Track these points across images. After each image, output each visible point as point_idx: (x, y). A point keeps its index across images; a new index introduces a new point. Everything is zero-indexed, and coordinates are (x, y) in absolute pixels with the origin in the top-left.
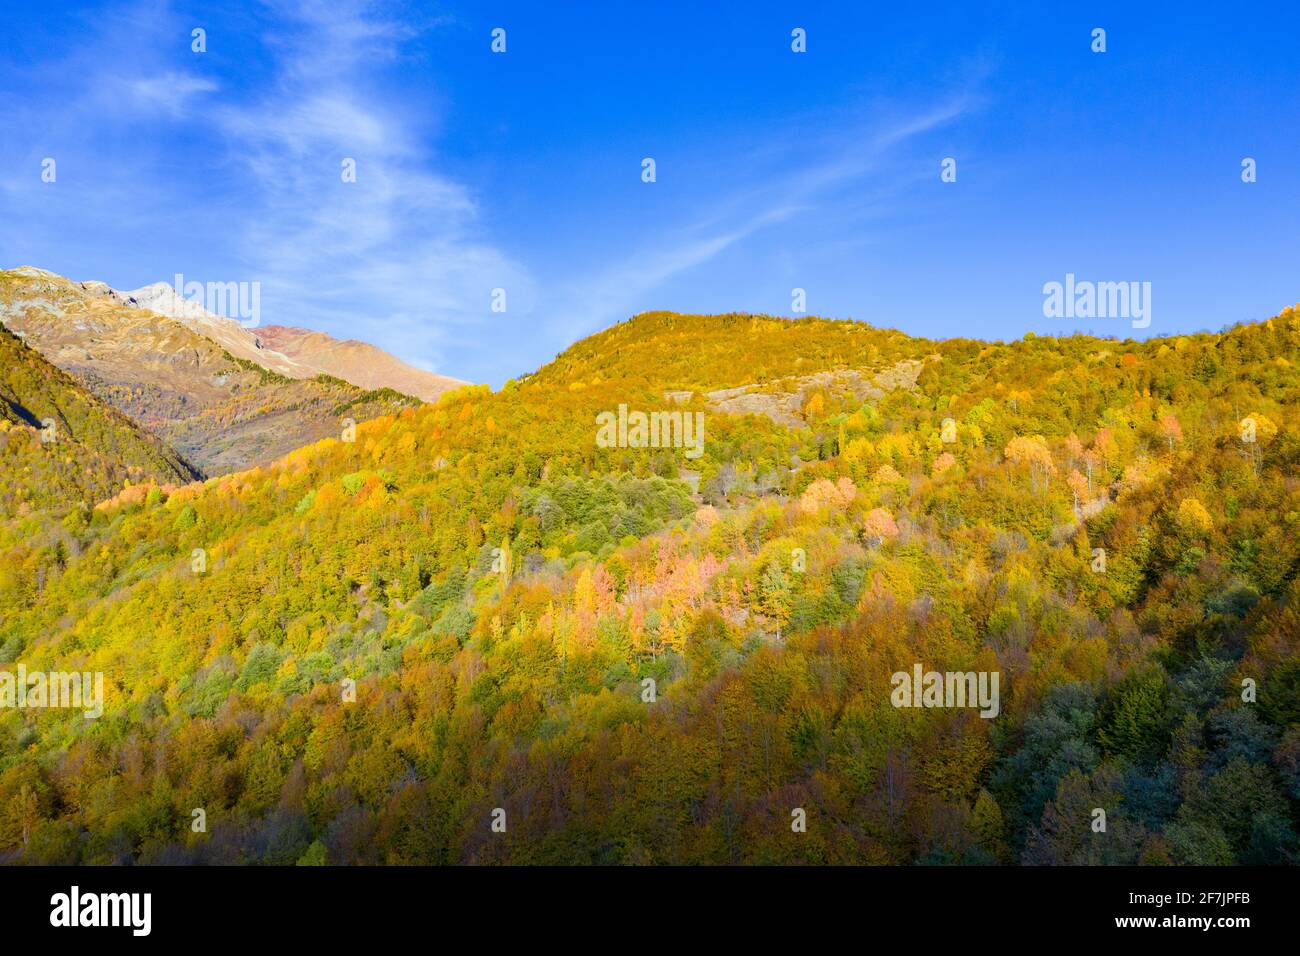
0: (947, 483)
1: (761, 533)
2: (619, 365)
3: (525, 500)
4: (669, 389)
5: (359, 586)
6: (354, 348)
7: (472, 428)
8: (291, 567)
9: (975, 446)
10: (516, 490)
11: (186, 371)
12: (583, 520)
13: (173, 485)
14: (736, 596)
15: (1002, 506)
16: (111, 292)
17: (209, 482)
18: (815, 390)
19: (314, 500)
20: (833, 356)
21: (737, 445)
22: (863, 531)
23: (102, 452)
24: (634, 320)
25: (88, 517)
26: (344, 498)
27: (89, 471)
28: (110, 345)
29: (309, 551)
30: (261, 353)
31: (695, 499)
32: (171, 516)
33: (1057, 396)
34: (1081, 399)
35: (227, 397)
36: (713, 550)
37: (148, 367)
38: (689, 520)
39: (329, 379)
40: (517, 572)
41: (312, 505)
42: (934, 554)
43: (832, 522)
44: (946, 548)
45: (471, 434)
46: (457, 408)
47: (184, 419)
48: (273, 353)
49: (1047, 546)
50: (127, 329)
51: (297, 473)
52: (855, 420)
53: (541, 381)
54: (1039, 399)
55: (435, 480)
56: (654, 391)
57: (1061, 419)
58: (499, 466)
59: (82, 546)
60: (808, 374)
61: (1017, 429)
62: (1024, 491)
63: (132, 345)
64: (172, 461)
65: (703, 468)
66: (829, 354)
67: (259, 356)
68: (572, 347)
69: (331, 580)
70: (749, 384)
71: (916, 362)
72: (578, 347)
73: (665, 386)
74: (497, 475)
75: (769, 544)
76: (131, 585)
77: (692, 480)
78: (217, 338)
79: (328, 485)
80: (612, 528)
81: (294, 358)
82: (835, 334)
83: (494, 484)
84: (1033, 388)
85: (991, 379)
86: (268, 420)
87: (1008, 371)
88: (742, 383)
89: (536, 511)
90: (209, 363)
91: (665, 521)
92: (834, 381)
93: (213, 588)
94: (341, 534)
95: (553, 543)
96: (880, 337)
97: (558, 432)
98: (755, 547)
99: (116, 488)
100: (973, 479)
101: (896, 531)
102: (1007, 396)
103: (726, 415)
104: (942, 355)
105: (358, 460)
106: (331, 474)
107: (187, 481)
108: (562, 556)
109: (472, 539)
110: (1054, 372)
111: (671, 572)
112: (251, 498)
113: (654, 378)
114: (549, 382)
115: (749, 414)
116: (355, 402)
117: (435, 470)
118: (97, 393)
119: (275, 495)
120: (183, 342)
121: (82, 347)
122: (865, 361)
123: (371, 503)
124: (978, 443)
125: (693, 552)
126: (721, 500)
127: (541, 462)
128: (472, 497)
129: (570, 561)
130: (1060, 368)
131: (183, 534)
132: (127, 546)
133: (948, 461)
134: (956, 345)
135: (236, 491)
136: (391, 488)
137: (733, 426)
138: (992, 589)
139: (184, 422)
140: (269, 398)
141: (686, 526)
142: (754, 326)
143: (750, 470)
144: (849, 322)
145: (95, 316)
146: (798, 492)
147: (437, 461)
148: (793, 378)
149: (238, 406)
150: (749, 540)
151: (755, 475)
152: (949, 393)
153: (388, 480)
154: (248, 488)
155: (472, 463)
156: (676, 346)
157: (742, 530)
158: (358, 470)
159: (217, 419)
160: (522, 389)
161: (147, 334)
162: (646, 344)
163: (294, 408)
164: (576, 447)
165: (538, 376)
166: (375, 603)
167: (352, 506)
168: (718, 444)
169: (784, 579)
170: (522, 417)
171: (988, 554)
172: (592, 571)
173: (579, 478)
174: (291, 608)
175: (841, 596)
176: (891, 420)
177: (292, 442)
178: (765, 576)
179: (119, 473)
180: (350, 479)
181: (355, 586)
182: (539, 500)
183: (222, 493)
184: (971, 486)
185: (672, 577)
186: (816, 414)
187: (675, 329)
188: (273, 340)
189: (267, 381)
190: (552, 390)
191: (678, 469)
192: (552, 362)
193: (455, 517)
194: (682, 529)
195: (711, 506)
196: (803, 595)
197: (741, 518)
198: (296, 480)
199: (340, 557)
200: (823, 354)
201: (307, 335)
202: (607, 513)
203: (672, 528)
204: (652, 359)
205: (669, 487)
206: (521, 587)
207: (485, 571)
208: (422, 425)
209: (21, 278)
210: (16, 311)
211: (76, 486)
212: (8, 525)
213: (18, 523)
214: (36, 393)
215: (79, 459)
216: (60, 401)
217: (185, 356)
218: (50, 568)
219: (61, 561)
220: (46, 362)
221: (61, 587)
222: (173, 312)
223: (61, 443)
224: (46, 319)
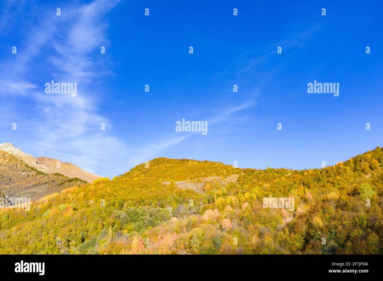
0: (246, 211)
1: (190, 226)
2: (150, 173)
3: (118, 214)
6: (68, 165)
8: (39, 235)
9: (254, 200)
10: (115, 211)
11: (12, 170)
12: (136, 221)
14: (182, 246)
15: (262, 219)
18: (207, 182)
19: (49, 212)
21: (184, 199)
22: (222, 226)
24: (154, 160)
26: (59, 212)
29: (45, 230)
30: (38, 165)
31: (170, 215)
32: (1, 217)
33: (277, 186)
34: (284, 187)
35: (25, 178)
36: (176, 231)
38: (169, 222)
39: (59, 174)
40: (113, 238)
41: (48, 215)
42: (243, 234)
43: (212, 223)
44: (246, 232)
45: (102, 192)
46: (98, 185)
47: (9, 185)
48: (42, 165)
49: (276, 231)
51: (44, 204)
52: (219, 192)
53: (125, 177)
54: (272, 187)
55: (89, 207)
56: (159, 181)
57: (278, 193)
58: (110, 203)
60: (205, 178)
61: (266, 195)
62: (269, 214)
65: (173, 205)
66: (212, 172)
67: (38, 167)
68: (135, 167)
69: (52, 239)
70: (188, 180)
71: (237, 175)
72: (137, 167)
73: (163, 180)
74: (109, 206)
75: (193, 230)
77: (170, 209)
78: (24, 160)
79: (54, 208)
80: (144, 224)
81: (48, 167)
82: (214, 166)
83: (108, 209)
84: (270, 183)
85: (258, 180)
86: (37, 186)
87: (263, 178)
88: (186, 179)
89: (121, 218)
90: (20, 168)
91: (161, 222)
92: (213, 180)
93: (11, 242)
94: (57, 224)
95: (125, 228)
96: (226, 167)
97: (129, 193)
98: (189, 230)
100: (254, 210)
101: (231, 226)
102: (263, 185)
103: (181, 189)
104: (244, 173)
105: (65, 200)
106: (56, 204)
108: (128, 233)
109: (100, 226)
110: (276, 179)
111: (162, 238)
112: (28, 212)
113: (159, 177)
114: (128, 178)
115: (188, 189)
116: (66, 182)
117: (90, 204)
119: (37, 211)
120: (13, 161)
122: (222, 174)
123: (68, 214)
124: (255, 200)
125: (169, 232)
126: (179, 216)
127: (123, 202)
128: (101, 213)
129: (130, 234)
130: (278, 178)
131: (3, 223)
133: (246, 205)
134: (248, 170)
135: (23, 209)
136: (75, 209)
137: (183, 192)
138: (260, 245)
140: (38, 180)
141: (168, 224)
142: (190, 163)
143: (188, 206)
144: (218, 163)
146: (202, 214)
147: (90, 201)
148: (201, 178)
149: (28, 182)
150: (187, 228)
151: (189, 208)
152: (246, 184)
153: (74, 207)
155: (102, 202)
156: (167, 168)
157: (185, 225)
158: (65, 203)
159: (20, 186)
160: (119, 179)
161: (1, 158)
162: (158, 167)
163: (46, 183)
164: (135, 198)
165: (125, 175)
166: (66, 248)
167: (61, 215)
168: (178, 198)
169: (198, 241)
170: (118, 188)
171: (259, 234)
172: (137, 238)
173: (135, 208)
174: (37, 249)
175: (215, 247)
176: (230, 192)
177: (44, 194)
178: (192, 240)
180: (62, 206)
182: (122, 214)
183: (19, 210)
184: (253, 212)
185: (163, 240)
186: (208, 190)
187: (167, 163)
188: (42, 161)
189: (39, 174)
190: (128, 180)
191: (166, 205)
192: (129, 171)
193: (95, 219)
194: (166, 224)
195: (175, 217)
196: (203, 246)
197: (185, 221)
198: (44, 206)
199: (56, 232)
200: (210, 172)
201: (53, 160)
202: (143, 219)
203: (163, 224)
204: (159, 171)
205: (163, 211)
206: (114, 243)
207: (103, 237)
208: (87, 190)
217: (13, 165)
222: (11, 151)
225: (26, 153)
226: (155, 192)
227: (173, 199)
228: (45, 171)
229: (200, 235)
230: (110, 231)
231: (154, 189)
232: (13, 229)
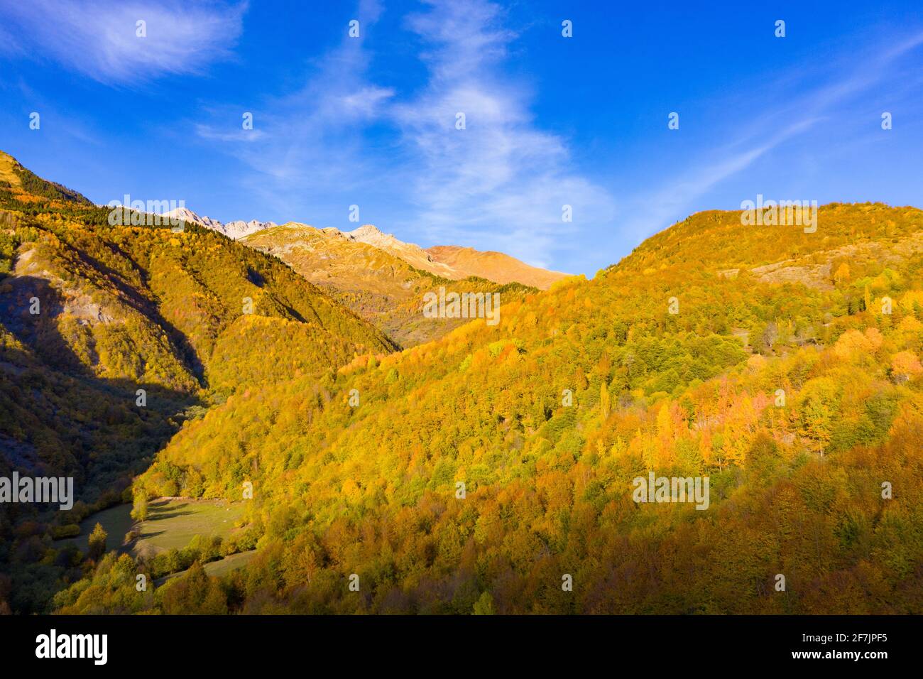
1: (799, 376)
2: (681, 253)
3: (616, 356)
4: (720, 268)
5: (504, 419)
6: (491, 257)
7: (575, 306)
8: (459, 406)
10: (608, 349)
11: (386, 280)
12: (660, 369)
13: (383, 355)
14: (785, 423)
16: (339, 234)
17: (405, 352)
18: (841, 260)
19: (470, 360)
20: (855, 232)
21: (778, 307)
22: (891, 370)
23: (340, 336)
24: (689, 220)
25: (334, 377)
26: (491, 359)
27: (333, 348)
28: (341, 268)
29: (470, 395)
30: (432, 265)
31: (746, 350)
32: (383, 375)
35: (412, 295)
36: (763, 388)
37: (363, 279)
38: (742, 366)
39: (476, 279)
40: (613, 408)
41: (470, 365)
43: (863, 364)
45: (575, 310)
46: (564, 293)
47: (387, 311)
48: (440, 264)
50: (350, 256)
51: (459, 343)
52: (879, 282)
53: (623, 269)
55: (551, 344)
56: (708, 271)
58: (596, 332)
59: (332, 395)
60: (835, 249)
63: (353, 266)
64: (381, 339)
65: (751, 326)
66: (852, 231)
67: (430, 267)
68: (644, 243)
69: (485, 415)
70: (785, 259)
72: (648, 243)
73: (716, 266)
74: (595, 338)
75: (810, 382)
76: (362, 420)
77: (743, 336)
78: (404, 257)
79: (479, 351)
80: (682, 374)
81: (452, 267)
82: (857, 215)
83: (592, 347)
88: (779, 259)
89: (624, 363)
90: (400, 274)
91: (723, 368)
92: (858, 252)
93: (411, 421)
94: (490, 384)
95: (638, 386)
96: (897, 213)
97: (637, 305)
98: (798, 384)
99: (349, 358)
103: (768, 285)
105: (498, 333)
106: (481, 343)
107: (391, 352)
108: (645, 395)
109: (580, 384)
111: (731, 406)
112: (431, 361)
113: (707, 261)
114: (628, 270)
115: (786, 283)
117: (551, 337)
118: (335, 298)
119: (446, 359)
120: (384, 261)
121: (325, 270)
122: (884, 234)
123: (508, 362)
125: (746, 390)
126: (767, 350)
127: (625, 328)
128: (578, 355)
129: (651, 398)
131: (390, 386)
135: (421, 357)
136: (521, 351)
137: (774, 293)
139: (387, 314)
141: (740, 371)
143: (790, 326)
144: (868, 204)
145: (331, 249)
146: (832, 342)
147: (552, 330)
148: (822, 252)
149: (420, 301)
150: (792, 380)
151: (794, 329)
153: (519, 345)
154: (429, 355)
155: (576, 331)
156: (723, 235)
157: (787, 372)
158: (499, 340)
159: (407, 309)
160: (609, 275)
161: (362, 258)
162: (700, 237)
164: (652, 316)
165: (620, 266)
166: (515, 431)
167: (496, 364)
168: (762, 307)
169: (825, 410)
170: (610, 296)
172: (669, 406)
173: (655, 338)
174: (460, 434)
175: (875, 422)
176: (911, 279)
178: (807, 407)
179: (351, 349)
180: (495, 346)
181: (501, 419)
182: (626, 355)
183: (413, 359)
185: (731, 410)
186: (844, 279)
187: (722, 223)
188: (439, 255)
189: (437, 283)
190: (630, 275)
191: (732, 328)
192: (629, 255)
193: (567, 369)
194: (737, 373)
195: (759, 355)
196: (841, 422)
197: (785, 363)
198: (459, 348)
199: (490, 399)
200: (847, 231)
201: (460, 250)
202: (678, 363)
203: (729, 373)
204: (706, 246)
205: (725, 342)
206: (617, 418)
207: (590, 407)
208: (540, 306)
209: (288, 229)
210: (287, 250)
211: (327, 358)
212: (290, 384)
213: (295, 382)
214: (301, 300)
215: (327, 341)
216: (314, 305)
217: (385, 271)
218: (315, 410)
219: (320, 405)
220: (305, 281)
221: (321, 422)
222: (376, 243)
223: (317, 331)
224: (304, 254)
225: (406, 242)
226: (701, 298)
227: (749, 312)
228: (449, 275)
229: (831, 395)
230: (604, 393)
231: (695, 291)
232: (410, 397)
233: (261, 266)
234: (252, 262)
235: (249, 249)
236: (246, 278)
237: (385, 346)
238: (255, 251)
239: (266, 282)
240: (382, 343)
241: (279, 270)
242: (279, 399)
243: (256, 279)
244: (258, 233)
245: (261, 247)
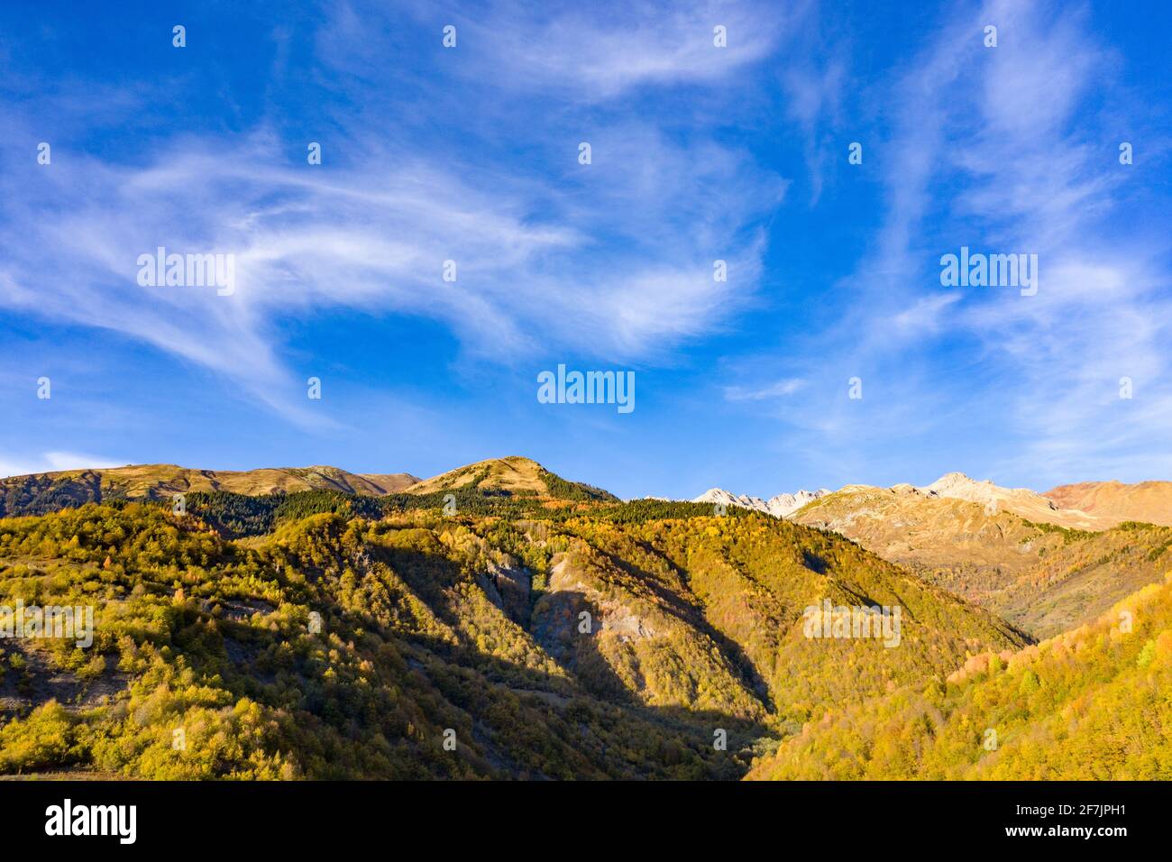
6: (1151, 489)
8: (1149, 724)
11: (994, 544)
13: (1009, 652)
16: (914, 490)
17: (1043, 645)
19: (1154, 650)
23: (941, 629)
25: (943, 688)
27: (934, 647)
28: (923, 534)
29: (1164, 706)
30: (1057, 514)
32: (1015, 682)
35: (1037, 561)
37: (960, 547)
39: (1133, 525)
41: (1154, 657)
47: (1003, 589)
48: (1069, 512)
50: (935, 518)
59: (945, 715)
63: (942, 531)
64: (1002, 629)
67: (1055, 517)
76: (995, 751)
78: (1013, 509)
79: (1165, 633)
81: (1091, 512)
86: (1083, 576)
90: (1012, 532)
93: (1073, 750)
99: (960, 660)
106: (1166, 622)
107: (1021, 647)
112: (1088, 656)
116: (1169, 543)
118: (924, 578)
119: (1112, 650)
120: (985, 519)
121: (903, 541)
131: (1030, 698)
132: (983, 713)
135: (1070, 651)
139: (1004, 591)
140: (1077, 555)
145: (907, 513)
149: (1050, 568)
154: (1081, 645)
159: (1033, 584)
161: (951, 519)
163: (1106, 560)
174: (1163, 769)
177: (1113, 594)
179: (960, 646)
183: (1057, 655)
188: (1066, 499)
189: (1071, 539)
198: (1129, 632)
201: (1098, 487)
209: (846, 495)
210: (849, 522)
211: (927, 662)
212: (882, 702)
213: (888, 698)
214: (878, 586)
215: (924, 638)
216: (897, 590)
217: (989, 532)
218: (923, 738)
219: (930, 731)
220: (880, 559)
221: (935, 755)
222: (967, 495)
223: (907, 625)
224: (871, 524)
225: (1012, 487)
232: (1065, 712)
233: (818, 547)
234: (807, 543)
235: (800, 527)
236: (804, 565)
237: (1009, 638)
238: (809, 528)
239: (829, 567)
240: (1005, 635)
241: (842, 550)
242: (871, 723)
243: (816, 564)
244: (809, 506)
245: (816, 523)
